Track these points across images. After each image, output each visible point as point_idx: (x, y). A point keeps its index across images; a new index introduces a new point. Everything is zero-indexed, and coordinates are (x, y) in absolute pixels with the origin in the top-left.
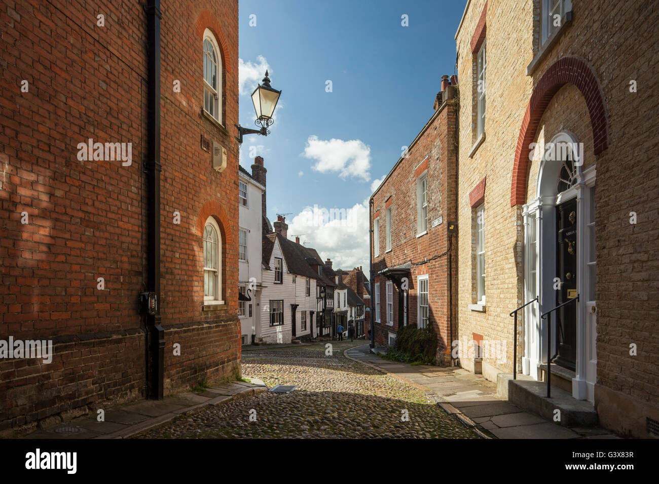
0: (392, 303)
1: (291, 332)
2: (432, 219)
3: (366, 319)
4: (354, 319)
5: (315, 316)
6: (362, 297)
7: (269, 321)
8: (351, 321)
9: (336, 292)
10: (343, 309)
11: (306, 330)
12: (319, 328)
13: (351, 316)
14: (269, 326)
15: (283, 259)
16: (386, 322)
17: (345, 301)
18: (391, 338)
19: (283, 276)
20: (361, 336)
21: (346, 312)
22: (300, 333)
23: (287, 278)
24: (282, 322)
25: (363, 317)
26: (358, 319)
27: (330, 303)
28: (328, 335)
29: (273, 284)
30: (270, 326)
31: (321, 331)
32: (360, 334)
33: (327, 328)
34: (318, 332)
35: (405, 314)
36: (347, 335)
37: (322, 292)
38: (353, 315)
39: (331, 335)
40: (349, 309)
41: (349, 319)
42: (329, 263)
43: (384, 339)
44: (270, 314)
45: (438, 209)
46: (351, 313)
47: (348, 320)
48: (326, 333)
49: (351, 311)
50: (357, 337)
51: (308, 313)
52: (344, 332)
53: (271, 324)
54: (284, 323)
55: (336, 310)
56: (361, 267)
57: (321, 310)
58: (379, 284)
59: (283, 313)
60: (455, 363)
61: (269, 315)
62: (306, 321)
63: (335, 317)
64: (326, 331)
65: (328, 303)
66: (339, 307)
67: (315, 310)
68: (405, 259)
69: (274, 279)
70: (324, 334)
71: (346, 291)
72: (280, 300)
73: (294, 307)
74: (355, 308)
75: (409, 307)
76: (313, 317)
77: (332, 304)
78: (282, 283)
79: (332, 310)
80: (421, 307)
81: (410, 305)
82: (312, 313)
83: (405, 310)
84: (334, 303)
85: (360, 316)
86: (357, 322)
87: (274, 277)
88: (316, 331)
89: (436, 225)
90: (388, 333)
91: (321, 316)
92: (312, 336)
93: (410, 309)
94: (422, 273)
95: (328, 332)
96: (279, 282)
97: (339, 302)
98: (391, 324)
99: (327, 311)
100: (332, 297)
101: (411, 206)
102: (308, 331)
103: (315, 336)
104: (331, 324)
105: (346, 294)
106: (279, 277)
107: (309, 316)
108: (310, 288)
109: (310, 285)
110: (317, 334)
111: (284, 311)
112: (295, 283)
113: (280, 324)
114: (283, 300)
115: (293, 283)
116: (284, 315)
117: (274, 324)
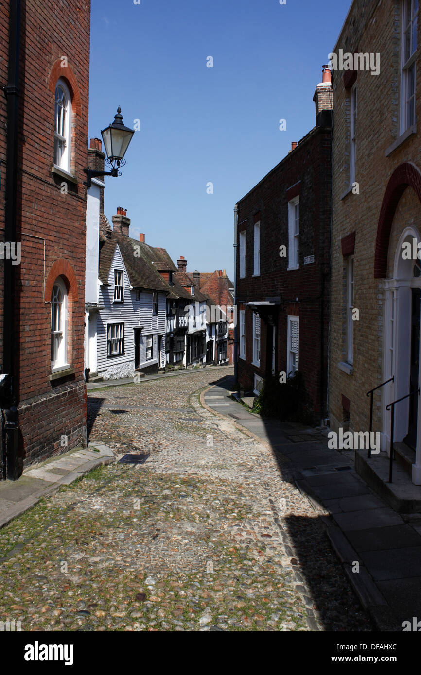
0: (259, 339)
1: (133, 363)
2: (304, 254)
4: (214, 340)
5: (164, 338)
7: (106, 351)
8: (211, 343)
9: (192, 306)
10: (200, 328)
11: (152, 357)
12: (168, 355)
14: (106, 357)
15: (125, 271)
16: (252, 361)
18: (257, 381)
19: (125, 293)
21: (204, 331)
22: (143, 364)
23: (130, 294)
24: (121, 350)
25: (226, 336)
26: (220, 339)
27: (183, 322)
28: (180, 362)
29: (111, 303)
30: (108, 358)
31: (171, 358)
33: (180, 353)
34: (168, 360)
35: (274, 356)
36: (204, 360)
37: (174, 308)
39: (184, 362)
40: (208, 328)
41: (208, 339)
42: (183, 263)
43: (249, 382)
44: (108, 341)
45: (310, 245)
46: (211, 332)
47: (206, 342)
48: (178, 360)
49: (211, 329)
50: (218, 363)
51: (155, 338)
52: (201, 358)
53: (109, 354)
54: (125, 352)
55: (191, 330)
57: (172, 331)
58: (244, 312)
59: (123, 340)
60: (325, 422)
61: (107, 343)
62: (152, 348)
63: (189, 338)
64: (177, 358)
65: (180, 322)
66: (195, 326)
67: (164, 332)
68: (275, 291)
69: (113, 297)
70: (175, 361)
72: (120, 323)
73: (138, 332)
74: (216, 325)
75: (279, 349)
76: (162, 341)
77: (186, 321)
78: (123, 300)
79: (186, 330)
80: (291, 352)
81: (279, 347)
82: (160, 336)
83: (274, 352)
84: (188, 321)
85: (221, 335)
86: (218, 343)
87: (114, 294)
88: (165, 358)
89: (308, 263)
90: (254, 376)
91: (171, 338)
92: (160, 366)
93: (279, 352)
94: (292, 312)
95: (181, 359)
96: (120, 300)
97: (195, 319)
98: (258, 364)
99: (180, 331)
100: (186, 313)
101: (282, 232)
102: (155, 360)
103: (162, 366)
104: (184, 348)
106: (120, 294)
107: (157, 340)
108: (159, 305)
109: (159, 303)
110: (167, 362)
111: (125, 337)
112: (139, 300)
113: (119, 355)
114: (124, 323)
115: (136, 300)
116: (125, 342)
117: (113, 353)
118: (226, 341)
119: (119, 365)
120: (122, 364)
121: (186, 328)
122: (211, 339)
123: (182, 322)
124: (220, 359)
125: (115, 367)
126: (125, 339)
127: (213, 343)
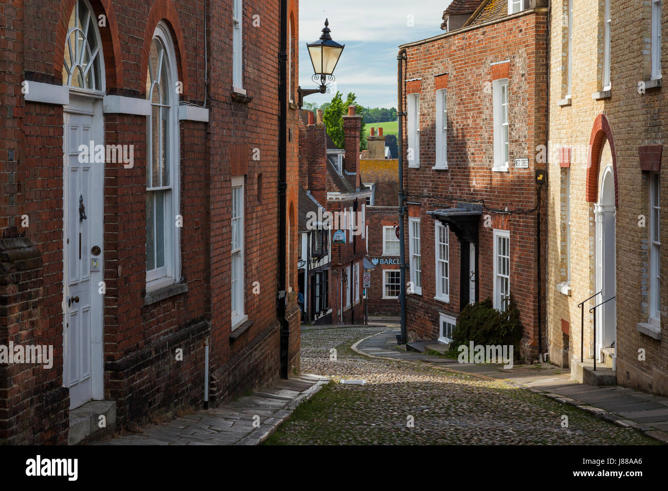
0: (447, 262)
2: (515, 154)
3: (333, 265)
4: (305, 267)
13: (299, 259)
16: (434, 295)
18: (445, 323)
20: (322, 315)
25: (326, 260)
26: (314, 265)
32: (321, 309)
35: (472, 285)
38: (304, 256)
43: (430, 326)
45: (523, 145)
46: (299, 250)
50: (313, 319)
60: (544, 357)
68: (473, 194)
74: (309, 234)
75: (480, 274)
80: (498, 277)
81: (480, 271)
83: (473, 278)
85: (319, 257)
86: (312, 275)
89: (521, 166)
90: (438, 316)
93: (480, 278)
94: (500, 227)
98: (445, 298)
101: (484, 116)
118: (327, 271)
122: (300, 264)
127: (303, 274)
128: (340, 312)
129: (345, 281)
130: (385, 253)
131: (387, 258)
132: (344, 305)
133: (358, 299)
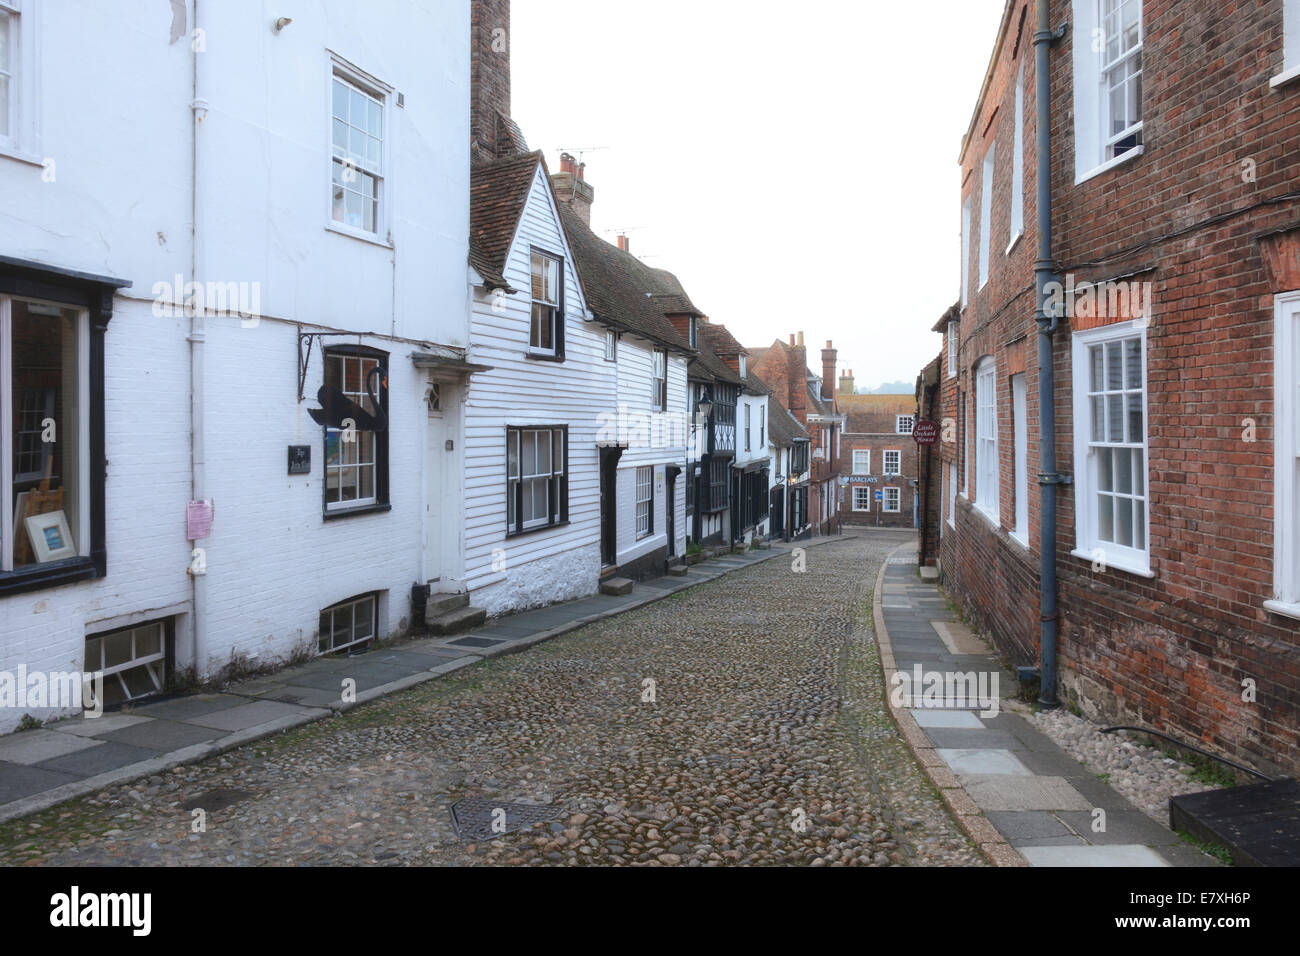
1: (596, 551)
3: (812, 482)
4: (784, 483)
5: (681, 481)
6: (803, 421)
7: (503, 517)
8: (779, 490)
9: (742, 401)
10: (758, 453)
11: (651, 531)
12: (690, 518)
13: (778, 475)
14: (503, 536)
15: (568, 259)
17: (762, 429)
19: (567, 330)
20: (801, 531)
21: (768, 462)
22: (630, 548)
23: (583, 341)
24: (558, 513)
25: (806, 476)
26: (794, 481)
27: (725, 438)
28: (717, 538)
29: (521, 357)
30: (509, 537)
31: (698, 529)
32: (800, 525)
33: (715, 515)
34: (690, 533)
36: (767, 530)
37: (704, 401)
38: (784, 473)
39: (727, 536)
40: (773, 456)
41: (772, 483)
44: (509, 484)
46: (778, 466)
47: (770, 487)
48: (712, 532)
49: (779, 458)
50: (792, 535)
51: (660, 473)
52: (761, 525)
53: (513, 527)
54: (571, 519)
55: (742, 459)
56: (801, 333)
57: (699, 459)
59: (564, 480)
61: (503, 489)
62: (651, 503)
63: (736, 479)
64: (709, 528)
65: (718, 437)
66: (748, 449)
67: (680, 461)
69: (527, 338)
70: (705, 535)
71: (765, 401)
72: (553, 428)
73: (610, 456)
74: (788, 450)
76: (677, 486)
77: (731, 438)
78: (560, 356)
79: (730, 459)
82: (672, 472)
84: (735, 436)
85: (798, 472)
86: (792, 489)
87: (528, 328)
88: (684, 527)
91: (698, 479)
92: (672, 552)
95: (718, 529)
96: (551, 352)
97: (748, 431)
99: (715, 460)
100: (730, 418)
102: (660, 537)
103: (681, 550)
104: (725, 503)
105: (766, 407)
106: (548, 329)
107: (663, 482)
108: (669, 385)
109: (669, 379)
110: (688, 538)
111: (570, 470)
112: (615, 361)
113: (551, 526)
114: (565, 428)
115: (606, 360)
116: (571, 486)
117: (526, 524)
118: (806, 487)
119: (551, 560)
120: (561, 558)
121: (730, 456)
122: (778, 480)
123: (722, 439)
124: (797, 525)
125: (533, 568)
126: (571, 478)
127: (782, 490)
128: (818, 525)
129: (822, 496)
130: (854, 473)
131: (854, 476)
132: (821, 518)
133: (833, 512)
